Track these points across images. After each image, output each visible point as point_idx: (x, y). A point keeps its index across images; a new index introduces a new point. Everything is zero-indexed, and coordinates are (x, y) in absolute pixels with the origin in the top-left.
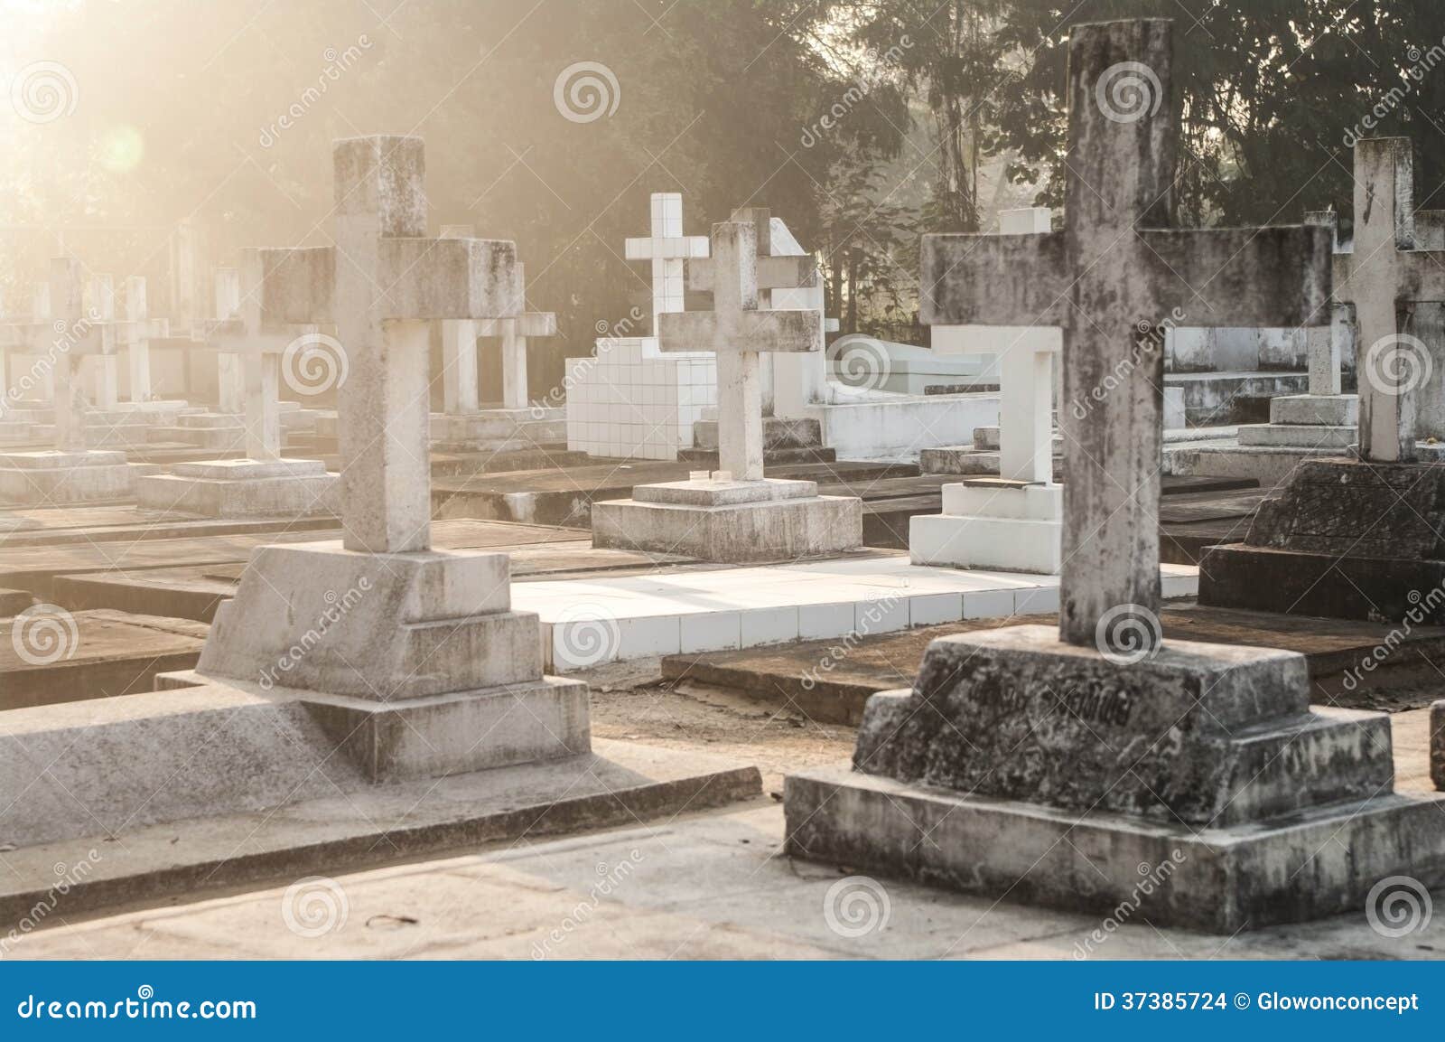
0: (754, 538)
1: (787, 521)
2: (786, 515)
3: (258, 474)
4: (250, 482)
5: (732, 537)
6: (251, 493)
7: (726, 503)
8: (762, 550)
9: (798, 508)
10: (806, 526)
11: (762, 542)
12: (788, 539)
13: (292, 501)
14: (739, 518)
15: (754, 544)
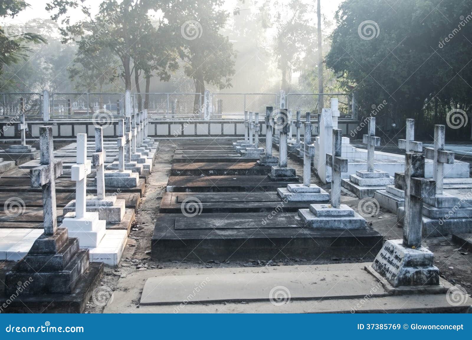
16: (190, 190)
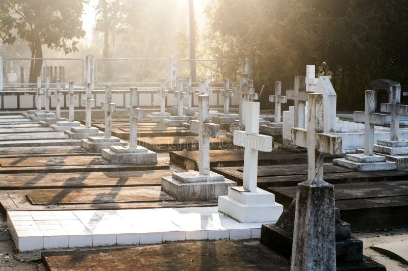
0: (194, 194)
1: (207, 189)
2: (207, 187)
3: (126, 152)
4: (121, 154)
5: (186, 193)
6: (121, 158)
7: (189, 182)
8: (197, 197)
9: (212, 185)
10: (215, 191)
11: (197, 195)
12: (208, 195)
13: (134, 160)
14: (189, 187)
15: (194, 196)
16: (222, 165)
